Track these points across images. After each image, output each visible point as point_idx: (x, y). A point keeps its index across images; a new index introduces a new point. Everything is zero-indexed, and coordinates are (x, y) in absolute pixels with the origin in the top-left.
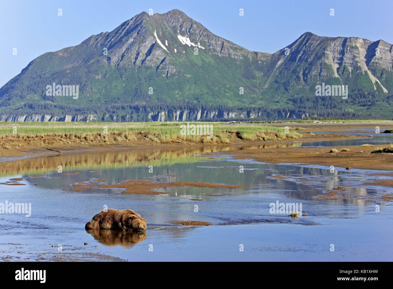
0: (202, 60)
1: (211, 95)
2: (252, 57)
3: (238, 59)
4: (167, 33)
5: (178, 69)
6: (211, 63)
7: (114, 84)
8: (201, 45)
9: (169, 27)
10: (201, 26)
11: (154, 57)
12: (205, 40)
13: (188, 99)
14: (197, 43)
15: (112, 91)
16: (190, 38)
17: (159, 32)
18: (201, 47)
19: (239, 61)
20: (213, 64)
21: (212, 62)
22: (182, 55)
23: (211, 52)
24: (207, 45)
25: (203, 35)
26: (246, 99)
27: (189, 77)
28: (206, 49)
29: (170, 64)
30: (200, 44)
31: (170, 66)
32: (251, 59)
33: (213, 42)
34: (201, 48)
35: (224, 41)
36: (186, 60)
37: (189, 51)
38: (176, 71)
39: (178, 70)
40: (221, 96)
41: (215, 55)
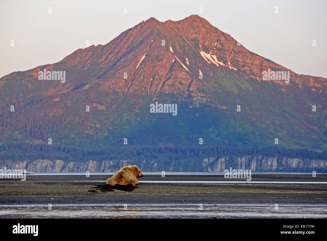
0: (238, 86)
1: (258, 135)
2: (302, 83)
3: (283, 85)
4: (186, 48)
5: (209, 98)
6: (250, 91)
7: (126, 118)
8: (232, 65)
9: (188, 40)
10: (231, 39)
11: (176, 81)
12: (237, 59)
13: (227, 140)
14: (227, 61)
15: (124, 127)
16: (216, 56)
17: (175, 47)
18: (233, 68)
19: (285, 88)
20: (251, 91)
21: (251, 89)
22: (210, 79)
23: (247, 75)
24: (241, 66)
25: (234, 51)
26: (305, 141)
27: (224, 108)
28: (239, 71)
29: (199, 90)
30: (231, 63)
31: (199, 94)
32: (300, 86)
33: (248, 61)
34: (232, 70)
35: (263, 60)
36: (216, 85)
37: (218, 73)
38: (207, 100)
39: (209, 100)
40: (271, 137)
41: (252, 78)
